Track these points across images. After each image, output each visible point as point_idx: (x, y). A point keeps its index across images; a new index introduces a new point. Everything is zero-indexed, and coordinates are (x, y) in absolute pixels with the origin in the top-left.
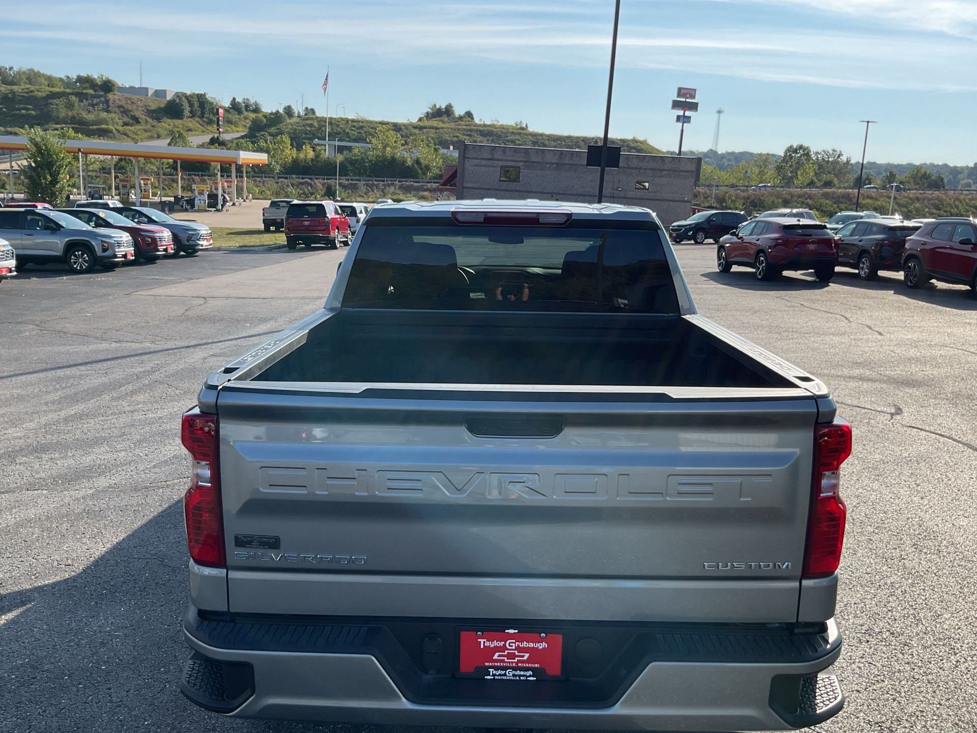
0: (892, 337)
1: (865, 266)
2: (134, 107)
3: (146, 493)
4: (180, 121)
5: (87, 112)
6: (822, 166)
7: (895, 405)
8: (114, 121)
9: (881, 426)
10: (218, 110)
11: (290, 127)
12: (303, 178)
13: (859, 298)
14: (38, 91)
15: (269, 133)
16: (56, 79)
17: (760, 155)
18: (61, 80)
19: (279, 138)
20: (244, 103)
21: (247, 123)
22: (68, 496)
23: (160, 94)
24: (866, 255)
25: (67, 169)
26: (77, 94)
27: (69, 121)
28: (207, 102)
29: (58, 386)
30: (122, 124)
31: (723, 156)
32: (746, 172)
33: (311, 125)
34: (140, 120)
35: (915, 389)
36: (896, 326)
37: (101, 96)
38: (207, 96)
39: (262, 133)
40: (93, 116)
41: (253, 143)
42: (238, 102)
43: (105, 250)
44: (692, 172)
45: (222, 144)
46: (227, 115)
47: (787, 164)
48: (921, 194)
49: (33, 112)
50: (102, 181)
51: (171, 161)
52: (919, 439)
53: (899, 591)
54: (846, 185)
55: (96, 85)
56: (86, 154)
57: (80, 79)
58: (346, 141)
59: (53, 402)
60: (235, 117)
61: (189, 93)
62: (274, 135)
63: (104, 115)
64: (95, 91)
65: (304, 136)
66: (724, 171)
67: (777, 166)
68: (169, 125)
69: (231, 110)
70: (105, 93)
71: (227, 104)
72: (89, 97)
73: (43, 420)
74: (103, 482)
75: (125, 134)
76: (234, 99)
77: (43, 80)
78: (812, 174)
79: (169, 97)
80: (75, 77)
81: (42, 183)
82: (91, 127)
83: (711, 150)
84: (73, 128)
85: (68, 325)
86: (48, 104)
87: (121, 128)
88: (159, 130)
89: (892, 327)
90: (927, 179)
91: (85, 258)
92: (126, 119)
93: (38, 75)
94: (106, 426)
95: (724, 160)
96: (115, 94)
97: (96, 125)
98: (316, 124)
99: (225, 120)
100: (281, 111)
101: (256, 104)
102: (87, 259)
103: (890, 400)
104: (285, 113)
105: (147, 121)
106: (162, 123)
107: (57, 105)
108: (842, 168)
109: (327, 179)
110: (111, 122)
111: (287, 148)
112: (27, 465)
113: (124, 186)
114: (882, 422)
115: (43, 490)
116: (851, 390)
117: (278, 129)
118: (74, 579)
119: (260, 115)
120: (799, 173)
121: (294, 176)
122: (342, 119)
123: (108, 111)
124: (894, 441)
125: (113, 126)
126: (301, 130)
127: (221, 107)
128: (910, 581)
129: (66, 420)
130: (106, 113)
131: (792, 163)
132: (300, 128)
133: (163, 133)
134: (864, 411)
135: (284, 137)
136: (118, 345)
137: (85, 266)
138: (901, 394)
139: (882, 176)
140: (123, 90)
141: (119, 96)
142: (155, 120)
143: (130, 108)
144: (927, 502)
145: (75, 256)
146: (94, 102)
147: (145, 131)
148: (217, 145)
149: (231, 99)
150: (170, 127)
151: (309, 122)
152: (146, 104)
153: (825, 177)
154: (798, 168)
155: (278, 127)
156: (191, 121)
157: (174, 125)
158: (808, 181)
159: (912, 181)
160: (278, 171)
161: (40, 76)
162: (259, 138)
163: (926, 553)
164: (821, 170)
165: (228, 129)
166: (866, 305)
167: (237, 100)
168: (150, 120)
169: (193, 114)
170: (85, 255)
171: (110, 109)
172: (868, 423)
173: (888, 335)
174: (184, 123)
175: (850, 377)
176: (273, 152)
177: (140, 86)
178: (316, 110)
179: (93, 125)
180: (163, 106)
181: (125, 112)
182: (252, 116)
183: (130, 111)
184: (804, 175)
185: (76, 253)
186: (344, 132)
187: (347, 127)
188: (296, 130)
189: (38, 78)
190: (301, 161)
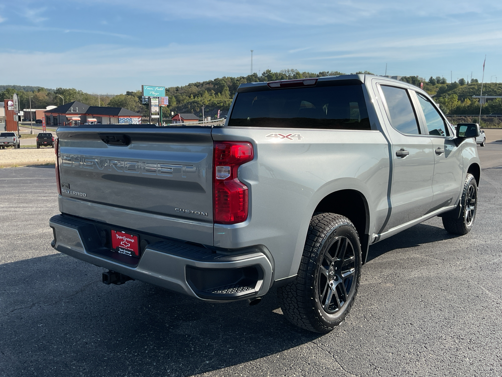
10: (420, 83)
11: (461, 90)
12: (460, 116)
15: (448, 94)
19: (451, 96)
20: (437, 79)
21: (437, 89)
28: (416, 80)
33: (473, 88)
39: (444, 94)
42: (433, 79)
46: (427, 86)
58: (493, 96)
60: (431, 87)
61: (408, 76)
65: (468, 94)
69: (429, 84)
71: (427, 80)
76: (432, 78)
98: (476, 87)
100: (457, 82)
101: (444, 79)
104: (460, 83)
109: (475, 116)
111: (455, 101)
119: (445, 85)
121: (455, 115)
122: (493, 84)
126: (467, 91)
132: (466, 90)
135: (455, 95)
149: (430, 78)
155: (453, 90)
160: (448, 113)
162: (442, 97)
167: (433, 78)
177: (385, 75)
178: (478, 80)
182: (440, 85)
186: (493, 91)
187: (495, 88)
188: (464, 91)
190: (461, 107)
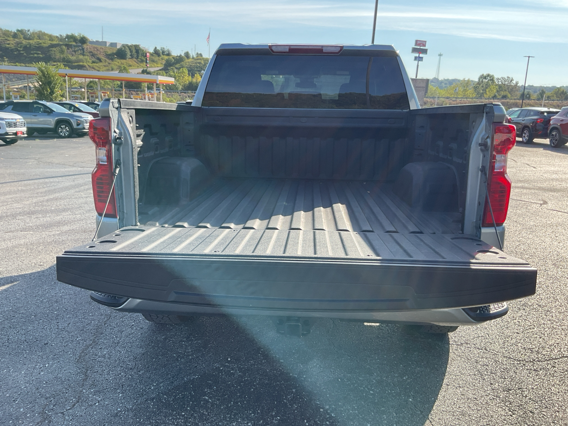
0: (542, 169)
1: (526, 135)
2: (99, 52)
3: (90, 234)
4: (124, 61)
5: (71, 55)
6: (501, 86)
7: (543, 200)
8: (87, 60)
9: (534, 209)
10: (146, 54)
11: (188, 64)
13: (522, 151)
14: (44, 43)
15: (175, 67)
16: (54, 37)
17: (464, 80)
18: (57, 37)
19: (181, 70)
20: (161, 50)
21: (163, 62)
23: (113, 45)
24: (527, 129)
25: (59, 86)
26: (66, 45)
27: (61, 61)
28: (140, 49)
30: (92, 62)
31: (442, 82)
32: (456, 89)
33: (200, 63)
34: (102, 60)
35: (555, 193)
36: (544, 164)
37: (80, 46)
38: (140, 46)
39: (172, 67)
40: (75, 57)
41: (166, 73)
42: (158, 50)
43: (78, 125)
44: (423, 87)
45: (149, 73)
46: (152, 57)
47: (480, 85)
48: (560, 103)
49: (41, 56)
50: (80, 94)
51: (119, 83)
52: (557, 216)
53: (544, 286)
54: (515, 98)
55: (77, 39)
56: (71, 77)
57: (68, 37)
60: (156, 58)
61: (130, 44)
62: (178, 69)
63: (81, 57)
64: (76, 43)
65: (196, 69)
66: (442, 89)
67: (475, 87)
68: (118, 63)
69: (154, 54)
70: (82, 45)
71: (152, 50)
72: (73, 47)
74: (66, 228)
75: (93, 68)
76: (156, 48)
77: (47, 37)
78: (495, 91)
79: (118, 47)
80: (65, 36)
81: (45, 93)
82: (74, 64)
83: (435, 78)
84: (63, 64)
85: (54, 160)
86: (49, 51)
87: (90, 64)
88: (113, 65)
89: (542, 165)
90: (564, 94)
91: (67, 129)
92: (94, 59)
93: (45, 34)
94: (70, 203)
95: (443, 84)
96: (87, 45)
97: (76, 63)
98: (203, 62)
99: (151, 60)
100: (183, 55)
101: (168, 51)
102: (68, 130)
103: (540, 198)
104: (185, 56)
105: (105, 61)
106: (115, 62)
107: (55, 51)
108: (513, 88)
110: (85, 61)
111: (186, 75)
112: (22, 220)
113: (92, 97)
114: (535, 208)
115: (31, 231)
116: (516, 193)
117: (181, 65)
119: (171, 57)
120: (487, 90)
121: (190, 92)
123: (83, 55)
124: (542, 216)
125: (86, 63)
126: (194, 66)
127: (148, 52)
128: (551, 281)
130: (82, 56)
131: (483, 85)
132: (193, 64)
133: (115, 67)
134: (524, 202)
135: (184, 69)
136: (82, 169)
137: (67, 134)
138: (546, 195)
139: (537, 93)
140: (92, 42)
141: (90, 46)
142: (110, 60)
143: (96, 53)
144: (562, 245)
145: (61, 128)
146: (76, 50)
147: (105, 66)
148: (146, 73)
149: (154, 48)
150: (119, 64)
151: (199, 61)
152: (105, 51)
153: (503, 93)
154: (487, 88)
155: (181, 64)
156: (131, 61)
157: (121, 63)
158: (493, 95)
159: (555, 96)
160: (181, 89)
161: (45, 35)
162: (170, 70)
163: (561, 268)
164: (501, 89)
165: (152, 65)
166: (527, 154)
167: (158, 48)
168: (108, 60)
169: (132, 56)
170: (67, 128)
171: (85, 53)
172: (527, 208)
173: (539, 168)
174: (128, 62)
175: (516, 187)
176: (178, 78)
177: (102, 41)
178: (203, 54)
179: (75, 63)
180: (115, 52)
181: (93, 55)
183: (96, 55)
184: (490, 91)
185: (62, 126)
188: (191, 65)
189: (44, 36)
190: (194, 83)
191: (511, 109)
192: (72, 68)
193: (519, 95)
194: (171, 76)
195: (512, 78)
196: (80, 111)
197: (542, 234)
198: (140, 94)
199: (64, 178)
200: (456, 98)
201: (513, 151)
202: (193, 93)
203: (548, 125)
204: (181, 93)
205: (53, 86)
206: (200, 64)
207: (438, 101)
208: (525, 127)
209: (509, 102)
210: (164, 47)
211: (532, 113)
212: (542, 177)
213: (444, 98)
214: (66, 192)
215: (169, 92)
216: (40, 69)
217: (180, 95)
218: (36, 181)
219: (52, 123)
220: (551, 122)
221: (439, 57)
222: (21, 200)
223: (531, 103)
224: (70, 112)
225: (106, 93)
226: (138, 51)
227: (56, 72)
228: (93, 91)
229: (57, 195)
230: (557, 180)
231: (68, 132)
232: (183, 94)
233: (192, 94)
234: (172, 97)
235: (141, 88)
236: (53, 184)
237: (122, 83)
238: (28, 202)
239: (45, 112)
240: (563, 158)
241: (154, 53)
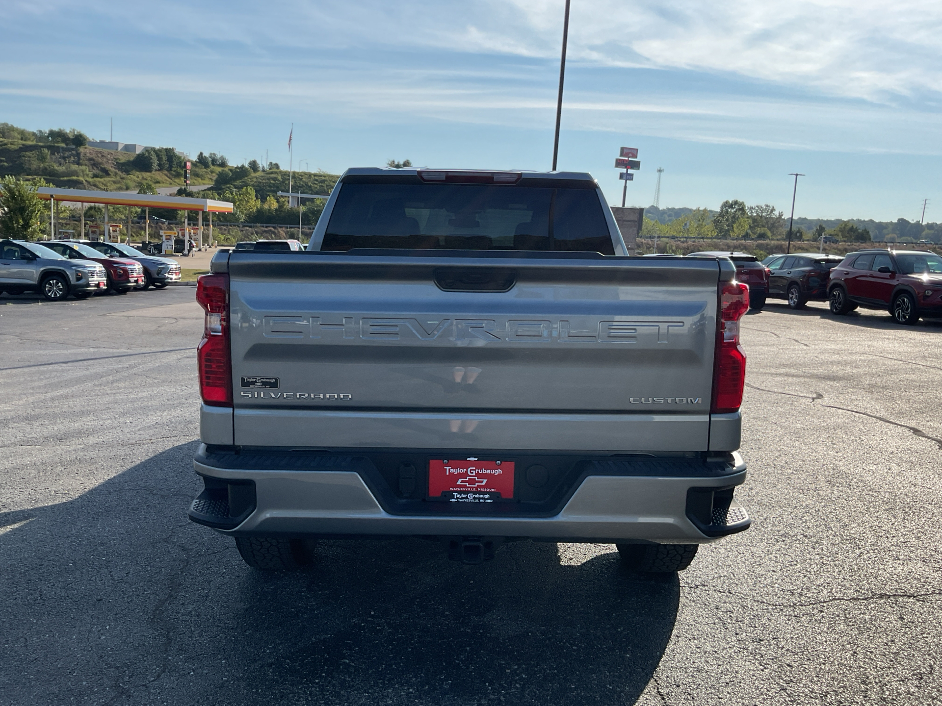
0: (817, 347)
1: (794, 296)
2: (105, 160)
4: (148, 174)
5: (58, 164)
6: (756, 220)
7: (816, 393)
8: (85, 173)
9: (803, 406)
10: (185, 163)
11: (255, 180)
12: (267, 227)
13: (789, 321)
14: (11, 144)
15: (234, 185)
16: (29, 133)
17: (698, 210)
18: (34, 134)
19: (244, 189)
20: (210, 157)
21: (213, 176)
22: (59, 449)
23: (129, 148)
24: (795, 286)
25: (38, 214)
26: (49, 148)
27: (41, 173)
28: (175, 155)
29: (42, 377)
30: (92, 176)
31: (664, 212)
32: (686, 224)
33: (275, 179)
34: (110, 173)
35: (835, 383)
36: (820, 340)
37: (73, 149)
38: (175, 151)
39: (228, 186)
40: (64, 168)
41: (219, 194)
42: (205, 157)
43: (78, 279)
44: (634, 221)
45: (190, 195)
46: (194, 169)
47: (723, 218)
48: (849, 245)
49: (6, 164)
50: (72, 228)
51: (139, 210)
52: (837, 415)
54: (779, 237)
55: (68, 139)
56: (58, 200)
57: (52, 134)
58: (309, 194)
59: (39, 387)
60: (201, 171)
61: (157, 147)
62: (239, 188)
63: (74, 167)
64: (67, 145)
65: (268, 188)
66: (665, 224)
67: (715, 220)
68: (138, 177)
69: (199, 164)
70: (76, 147)
71: (194, 158)
72: (61, 150)
73: (31, 399)
75: (95, 185)
76: (201, 154)
77: (16, 134)
78: (747, 227)
79: (138, 151)
80: (47, 132)
81: (14, 227)
82: (62, 179)
83: (653, 206)
84: (44, 179)
85: (46, 336)
86: (20, 156)
87: (90, 180)
88: (129, 182)
89: (818, 341)
90: (854, 232)
91: (59, 287)
92: (96, 171)
93: (12, 129)
95: (666, 216)
96: (86, 148)
97: (66, 177)
98: (280, 178)
99: (193, 173)
100: (246, 165)
101: (222, 158)
102: (62, 287)
103: (812, 389)
104: (250, 167)
105: (116, 174)
106: (132, 176)
107: (29, 157)
108: (774, 223)
109: (290, 228)
110: (81, 174)
111: (252, 199)
113: (94, 232)
114: (805, 403)
115: (36, 445)
116: (777, 382)
117: (243, 182)
118: (71, 503)
119: (226, 169)
120: (735, 226)
121: (257, 225)
122: (305, 174)
123: (78, 164)
124: (814, 416)
125: (83, 177)
126: (266, 183)
127: (189, 161)
129: (53, 399)
130: (77, 166)
131: (728, 217)
132: (264, 181)
133: (132, 184)
134: (788, 396)
135: (249, 189)
136: (96, 350)
137: (59, 293)
138: (822, 386)
139: (813, 231)
140: (93, 144)
141: (90, 149)
142: (124, 173)
143: (100, 160)
145: (50, 284)
146: (66, 155)
147: (115, 182)
148: (184, 195)
149: (198, 154)
150: (138, 179)
151: (272, 176)
152: (116, 157)
153: (759, 230)
154: (734, 222)
155: (243, 180)
156: (159, 174)
157: (143, 178)
158: (743, 233)
159: (840, 234)
160: (243, 220)
161: (13, 131)
162: (225, 190)
164: (756, 224)
165: (195, 181)
166: (795, 325)
167: (204, 154)
168: (119, 173)
169: (161, 168)
170: (60, 284)
171: (81, 161)
172: (792, 404)
173: (813, 346)
174: (153, 176)
175: (777, 374)
176: (238, 203)
177: (110, 141)
178: (280, 165)
179: (63, 177)
180: (132, 159)
181: (94, 164)
182: (219, 169)
183: (100, 164)
184: (740, 227)
185: (51, 281)
186: (307, 185)
187: (309, 181)
188: (260, 182)
189: (12, 132)
190: (265, 211)
191: (771, 256)
192: (59, 184)
193: (784, 233)
194: (227, 200)
195: (773, 207)
196: (82, 257)
197: (814, 440)
198: (175, 229)
199: (69, 364)
200: (686, 237)
201: (775, 321)
202: (264, 227)
203: (827, 280)
204: (244, 226)
205: (28, 216)
206: (275, 181)
207: (659, 242)
208: (792, 283)
209: (769, 245)
210: (216, 153)
211: (802, 262)
212: (817, 359)
213: (668, 237)
214: (78, 386)
215: (224, 225)
216: (6, 186)
217: (242, 231)
218: (26, 370)
219: (35, 276)
220: (831, 276)
221: (658, 174)
222: (8, 398)
223: (804, 246)
224: (64, 259)
225: (117, 226)
226: (172, 159)
227: (34, 191)
228: (95, 223)
229: (65, 391)
230: (839, 363)
231: (61, 291)
232: (247, 228)
233: (262, 228)
234: (229, 233)
235: (176, 219)
236: (54, 374)
237: (144, 211)
238: (21, 402)
239: (23, 258)
240: (850, 331)
241: (198, 162)
